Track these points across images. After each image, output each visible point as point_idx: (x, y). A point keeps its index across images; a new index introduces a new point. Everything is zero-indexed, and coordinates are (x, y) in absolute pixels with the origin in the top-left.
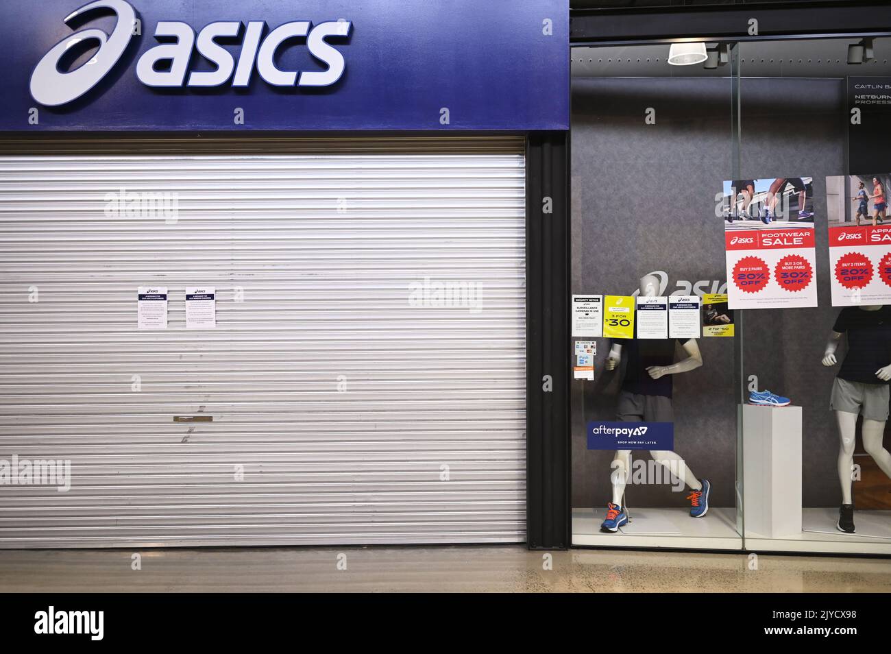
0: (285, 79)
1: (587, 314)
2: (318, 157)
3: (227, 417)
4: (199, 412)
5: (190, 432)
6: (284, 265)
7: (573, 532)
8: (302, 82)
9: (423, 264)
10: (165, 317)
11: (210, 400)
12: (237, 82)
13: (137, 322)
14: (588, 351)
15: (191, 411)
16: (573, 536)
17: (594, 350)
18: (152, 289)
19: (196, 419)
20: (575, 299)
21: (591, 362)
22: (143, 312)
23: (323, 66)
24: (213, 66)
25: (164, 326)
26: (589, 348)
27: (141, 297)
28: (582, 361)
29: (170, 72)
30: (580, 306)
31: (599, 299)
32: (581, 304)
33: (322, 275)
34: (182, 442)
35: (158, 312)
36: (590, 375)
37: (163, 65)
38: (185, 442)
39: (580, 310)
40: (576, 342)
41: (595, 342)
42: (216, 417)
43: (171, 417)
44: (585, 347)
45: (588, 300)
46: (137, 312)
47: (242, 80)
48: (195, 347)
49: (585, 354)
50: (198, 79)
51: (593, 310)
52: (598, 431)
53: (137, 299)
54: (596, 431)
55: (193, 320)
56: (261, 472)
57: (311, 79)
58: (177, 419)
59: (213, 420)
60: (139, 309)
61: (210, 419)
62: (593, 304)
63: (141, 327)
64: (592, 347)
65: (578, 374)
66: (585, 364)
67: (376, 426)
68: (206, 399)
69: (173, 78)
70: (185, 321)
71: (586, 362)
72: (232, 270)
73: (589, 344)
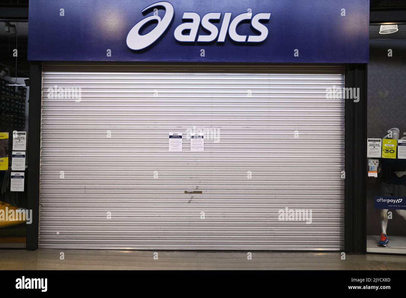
0: (241, 39)
1: (374, 147)
2: (253, 74)
3: (209, 191)
4: (196, 189)
5: (192, 198)
6: (235, 123)
7: (367, 246)
8: (249, 40)
9: (298, 123)
10: (181, 146)
11: (201, 184)
12: (219, 40)
13: (168, 148)
14: (375, 164)
15: (192, 188)
16: (367, 248)
17: (378, 164)
18: (175, 133)
19: (195, 192)
20: (369, 140)
21: (376, 169)
22: (172, 143)
23: (258, 33)
24: (208, 33)
25: (181, 150)
26: (375, 163)
27: (171, 137)
28: (372, 169)
29: (189, 35)
30: (370, 144)
31: (380, 140)
32: (372, 143)
33: (252, 128)
34: (188, 203)
35: (177, 144)
36: (375, 175)
37: (186, 32)
38: (190, 203)
39: (371, 145)
40: (369, 160)
41: (378, 160)
42: (204, 191)
43: (183, 191)
44: (373, 162)
45: (375, 141)
46: (169, 143)
47: (222, 39)
48: (194, 160)
49: (373, 165)
50: (202, 39)
51: (377, 145)
52: (379, 200)
53: (169, 138)
54: (378, 200)
55: (193, 147)
56: (224, 217)
57: (253, 39)
58: (186, 192)
59: (203, 193)
60: (169, 142)
61: (201, 192)
62: (377, 143)
63: (170, 150)
64: (376, 162)
65: (370, 174)
66: (373, 170)
67: (276, 197)
68: (199, 183)
69: (191, 38)
70: (190, 148)
71: (374, 169)
72: (211, 125)
73: (375, 161)
